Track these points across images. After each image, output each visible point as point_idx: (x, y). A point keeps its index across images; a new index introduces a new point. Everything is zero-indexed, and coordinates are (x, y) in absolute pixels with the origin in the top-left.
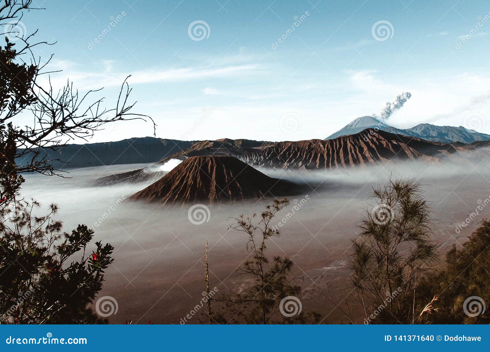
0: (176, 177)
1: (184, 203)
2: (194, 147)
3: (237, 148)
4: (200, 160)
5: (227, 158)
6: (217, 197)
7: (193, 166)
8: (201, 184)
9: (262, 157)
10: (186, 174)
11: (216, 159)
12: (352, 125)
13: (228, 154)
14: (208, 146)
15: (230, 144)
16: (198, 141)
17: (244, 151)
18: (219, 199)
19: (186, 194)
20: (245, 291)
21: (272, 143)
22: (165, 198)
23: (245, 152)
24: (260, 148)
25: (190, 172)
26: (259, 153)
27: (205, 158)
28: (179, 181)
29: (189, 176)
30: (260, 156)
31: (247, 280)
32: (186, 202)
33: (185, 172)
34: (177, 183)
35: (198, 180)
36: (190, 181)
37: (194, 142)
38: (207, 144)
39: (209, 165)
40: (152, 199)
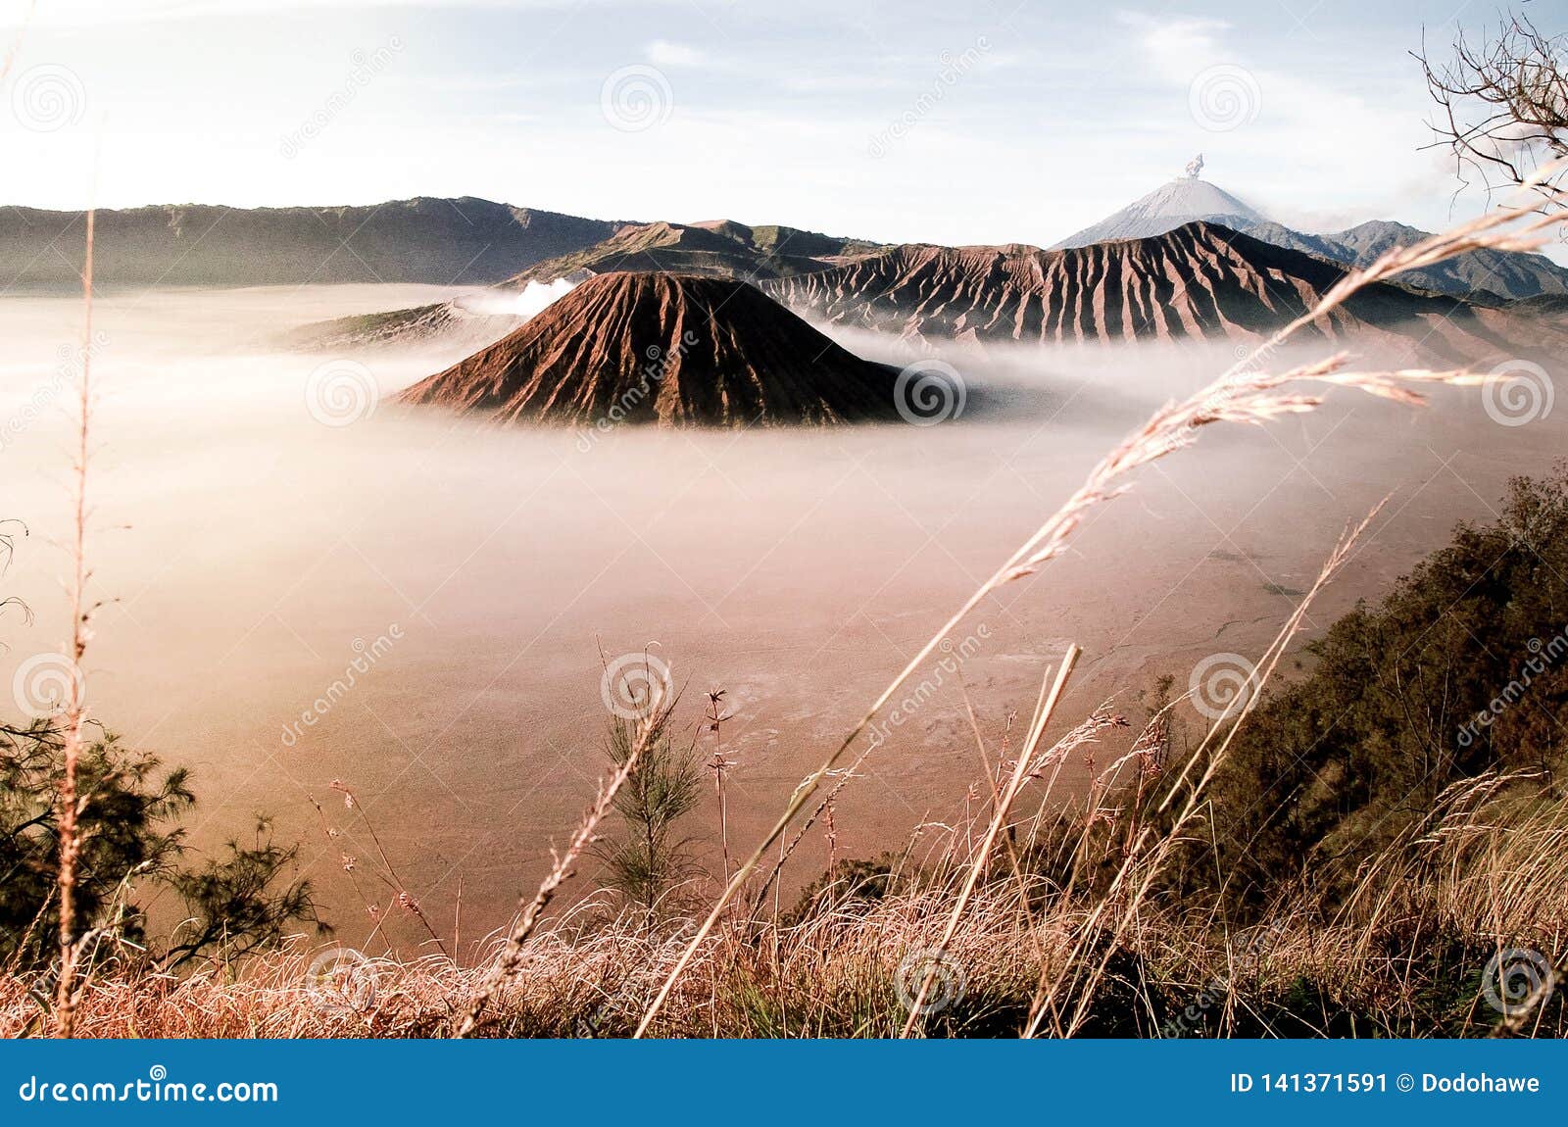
0: (554, 335)
1: (574, 421)
2: (618, 242)
3: (761, 254)
4: (633, 285)
5: (723, 287)
6: (681, 411)
7: (610, 304)
8: (632, 365)
9: (839, 291)
10: (585, 329)
11: (688, 284)
12: (1145, 208)
13: (725, 273)
14: (667, 242)
15: (740, 240)
16: (635, 224)
17: (781, 268)
18: (687, 416)
19: (583, 394)
20: (748, 708)
21: (876, 246)
22: (513, 402)
23: (786, 269)
24: (837, 260)
25: (599, 323)
26: (831, 278)
27: (651, 280)
28: (561, 350)
29: (594, 337)
30: (833, 285)
31: (759, 678)
32: (581, 420)
33: (583, 323)
34: (554, 357)
35: (626, 349)
36: (598, 353)
37: (622, 224)
38: (663, 234)
39: (664, 304)
40: (471, 401)
